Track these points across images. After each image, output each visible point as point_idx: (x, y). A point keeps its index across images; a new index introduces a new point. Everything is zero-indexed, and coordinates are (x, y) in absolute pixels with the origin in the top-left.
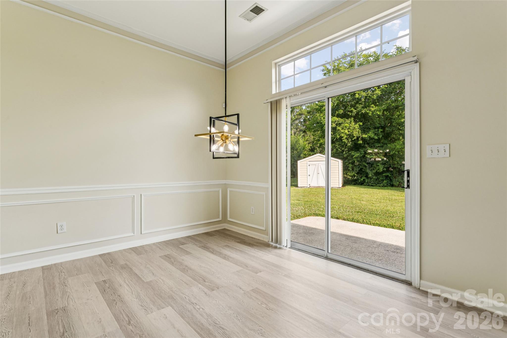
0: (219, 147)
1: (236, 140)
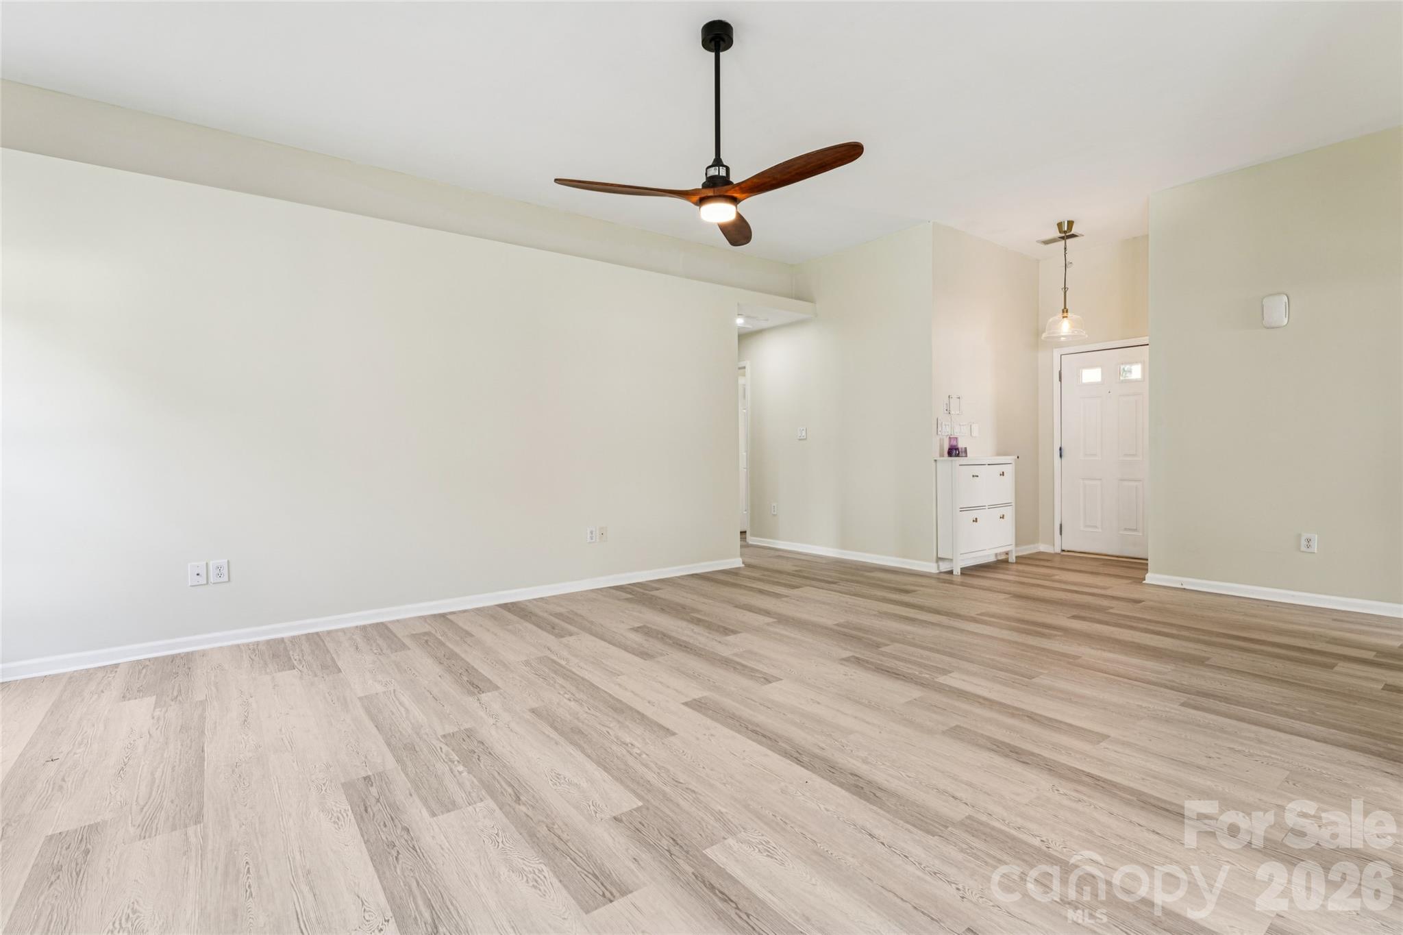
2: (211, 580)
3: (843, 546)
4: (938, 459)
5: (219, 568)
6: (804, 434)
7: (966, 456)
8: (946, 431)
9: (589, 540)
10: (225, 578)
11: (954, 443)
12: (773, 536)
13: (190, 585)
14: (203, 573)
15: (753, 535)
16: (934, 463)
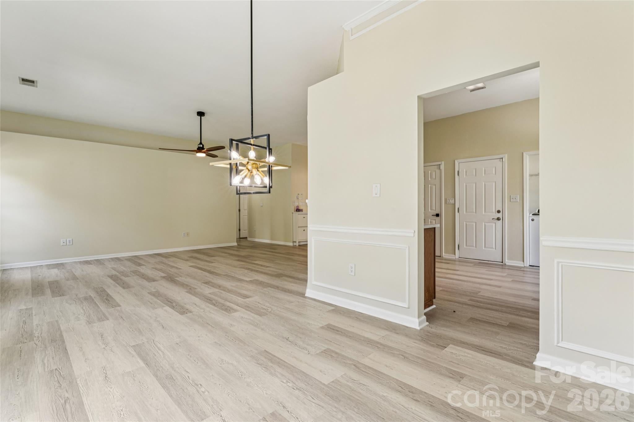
0: (243, 179)
1: (266, 169)
2: (68, 244)
3: (272, 239)
4: (294, 212)
5: (70, 241)
6: (262, 205)
7: (302, 211)
8: (297, 204)
9: (183, 236)
10: (71, 244)
11: (298, 208)
12: (255, 238)
13: (61, 245)
14: (65, 242)
15: (249, 237)
16: (292, 214)
